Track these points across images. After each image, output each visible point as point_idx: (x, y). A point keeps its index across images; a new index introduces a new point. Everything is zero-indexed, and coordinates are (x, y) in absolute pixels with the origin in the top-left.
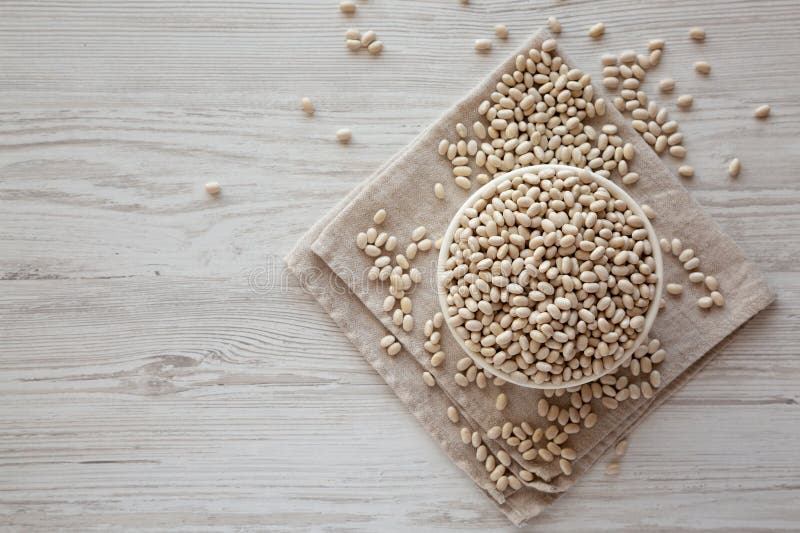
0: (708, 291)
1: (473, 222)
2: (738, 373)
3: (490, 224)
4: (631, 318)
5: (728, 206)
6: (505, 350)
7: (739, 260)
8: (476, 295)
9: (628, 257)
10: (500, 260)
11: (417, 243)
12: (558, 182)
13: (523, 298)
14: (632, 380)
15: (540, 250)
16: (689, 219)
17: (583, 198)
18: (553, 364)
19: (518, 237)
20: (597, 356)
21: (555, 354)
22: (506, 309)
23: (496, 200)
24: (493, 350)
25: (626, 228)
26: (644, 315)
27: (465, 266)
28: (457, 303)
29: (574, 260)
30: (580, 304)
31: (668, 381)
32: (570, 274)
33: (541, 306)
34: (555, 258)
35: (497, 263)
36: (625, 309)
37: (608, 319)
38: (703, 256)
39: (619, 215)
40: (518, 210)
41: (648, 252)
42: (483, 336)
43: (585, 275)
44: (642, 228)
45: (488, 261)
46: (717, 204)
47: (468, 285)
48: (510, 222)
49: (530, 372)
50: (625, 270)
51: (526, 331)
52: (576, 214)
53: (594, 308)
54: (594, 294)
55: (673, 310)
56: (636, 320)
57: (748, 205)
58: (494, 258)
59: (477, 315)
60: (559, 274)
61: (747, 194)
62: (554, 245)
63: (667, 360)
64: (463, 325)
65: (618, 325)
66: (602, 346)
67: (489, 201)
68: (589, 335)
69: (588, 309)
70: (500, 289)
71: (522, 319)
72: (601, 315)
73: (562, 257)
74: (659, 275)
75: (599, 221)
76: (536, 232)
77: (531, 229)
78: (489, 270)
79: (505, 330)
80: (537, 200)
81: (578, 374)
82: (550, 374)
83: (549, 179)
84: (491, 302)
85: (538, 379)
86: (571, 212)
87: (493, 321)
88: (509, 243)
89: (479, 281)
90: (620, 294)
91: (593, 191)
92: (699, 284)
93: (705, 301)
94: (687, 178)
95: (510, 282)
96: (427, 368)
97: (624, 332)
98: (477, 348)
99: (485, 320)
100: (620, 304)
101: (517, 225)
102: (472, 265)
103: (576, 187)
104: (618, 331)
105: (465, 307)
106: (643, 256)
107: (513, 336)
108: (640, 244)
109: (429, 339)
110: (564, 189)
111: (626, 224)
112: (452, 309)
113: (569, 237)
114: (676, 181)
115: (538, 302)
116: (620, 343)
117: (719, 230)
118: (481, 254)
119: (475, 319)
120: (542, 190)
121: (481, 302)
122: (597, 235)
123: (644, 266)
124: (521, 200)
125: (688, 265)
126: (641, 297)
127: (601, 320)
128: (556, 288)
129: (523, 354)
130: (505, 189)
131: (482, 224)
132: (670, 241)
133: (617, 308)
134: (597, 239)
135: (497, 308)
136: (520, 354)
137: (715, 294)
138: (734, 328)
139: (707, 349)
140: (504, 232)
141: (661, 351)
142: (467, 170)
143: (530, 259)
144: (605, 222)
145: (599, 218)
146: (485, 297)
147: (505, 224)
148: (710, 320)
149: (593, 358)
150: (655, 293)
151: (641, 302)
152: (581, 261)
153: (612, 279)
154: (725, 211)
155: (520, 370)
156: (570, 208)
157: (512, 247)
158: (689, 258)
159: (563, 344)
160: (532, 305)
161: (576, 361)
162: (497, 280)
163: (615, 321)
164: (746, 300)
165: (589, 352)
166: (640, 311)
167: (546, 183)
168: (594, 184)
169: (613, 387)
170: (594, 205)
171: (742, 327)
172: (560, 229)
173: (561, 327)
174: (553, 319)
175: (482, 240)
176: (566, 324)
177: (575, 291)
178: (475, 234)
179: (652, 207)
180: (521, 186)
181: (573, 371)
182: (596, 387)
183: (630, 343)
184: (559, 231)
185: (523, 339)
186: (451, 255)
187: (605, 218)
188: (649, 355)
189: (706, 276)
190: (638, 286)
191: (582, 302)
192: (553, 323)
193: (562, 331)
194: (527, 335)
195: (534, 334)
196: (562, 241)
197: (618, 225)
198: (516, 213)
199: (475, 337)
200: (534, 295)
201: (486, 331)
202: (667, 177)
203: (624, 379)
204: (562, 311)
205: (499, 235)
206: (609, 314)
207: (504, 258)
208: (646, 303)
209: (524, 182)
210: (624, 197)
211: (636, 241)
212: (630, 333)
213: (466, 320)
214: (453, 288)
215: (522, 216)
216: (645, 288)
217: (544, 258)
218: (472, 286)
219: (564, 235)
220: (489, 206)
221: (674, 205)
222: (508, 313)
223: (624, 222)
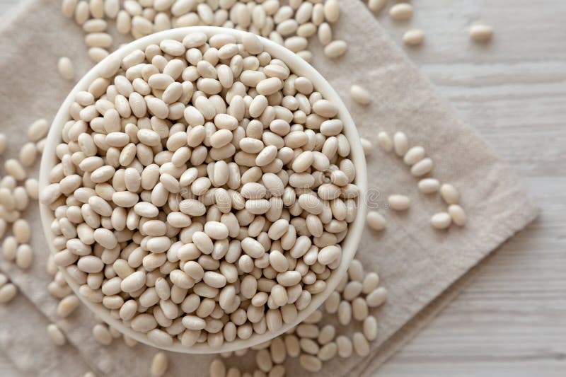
0: (445, 204)
1: (85, 113)
2: (487, 318)
3: (110, 113)
4: (320, 249)
5: (472, 85)
6: (136, 299)
7: (487, 161)
8: (91, 219)
9: (314, 161)
10: (125, 168)
11: (36, 142)
12: (211, 52)
13: (159, 224)
14: (340, 331)
15: (182, 152)
16: (417, 104)
17: (247, 74)
18: (207, 319)
19: (149, 133)
20: (271, 305)
21: (209, 304)
22: (136, 239)
23: (120, 80)
24: (118, 299)
25: (311, 119)
26: (341, 244)
27: (76, 177)
28: (64, 230)
29: (233, 166)
30: (243, 231)
31: (391, 332)
32: (226, 187)
33: (184, 235)
34: (205, 163)
35: (120, 172)
36: (312, 238)
37: (285, 252)
38: (438, 156)
39: (302, 99)
40: (151, 94)
41: (344, 151)
42: (105, 278)
43: (249, 187)
44: (335, 117)
45: (108, 168)
46: (457, 84)
47: (81, 205)
48: (140, 111)
49: (175, 330)
50: (310, 179)
51: (164, 270)
52: (235, 99)
53: (263, 236)
54: (264, 215)
55: (397, 232)
56: (328, 253)
57: (500, 84)
58: (117, 166)
59: (94, 248)
60: (212, 187)
61: (498, 69)
62: (203, 144)
63: (390, 301)
64: (76, 264)
65: (300, 259)
66: (277, 291)
67: (111, 81)
68: (259, 275)
69: (256, 238)
70: (127, 210)
71: (157, 255)
72: (275, 245)
73: (216, 161)
74: (361, 187)
75: (270, 109)
76: (178, 126)
77: (171, 122)
78: (109, 182)
79: (136, 270)
80: (180, 80)
81: (245, 331)
82: (204, 332)
83: (198, 48)
84: (113, 230)
85: (186, 339)
86: (228, 96)
87: (120, 257)
88: (138, 142)
89: (94, 200)
90: (303, 215)
91: (262, 65)
92: (432, 195)
93: (441, 218)
94: (415, 46)
95: (140, 200)
96: (52, 319)
97: (310, 269)
98: (97, 296)
99: (106, 256)
100: (303, 231)
101: (149, 115)
102: (85, 175)
103: (237, 58)
104: (302, 268)
105: (77, 237)
106: (338, 159)
107: (147, 279)
108: (332, 140)
109: (53, 278)
110: (220, 62)
111: (312, 112)
112: (59, 240)
113: (224, 133)
114: (399, 51)
115: (182, 229)
116: (305, 286)
117: (459, 118)
118: (98, 159)
119: (93, 254)
120: (189, 64)
121: (99, 231)
122: (268, 129)
123: (336, 174)
124: (156, 77)
125: (417, 168)
126: (334, 218)
127: (276, 254)
128: (208, 207)
129: (163, 305)
130: (134, 63)
131: (101, 116)
132: (392, 135)
133: (298, 236)
134: (267, 135)
135: (124, 238)
136: (157, 305)
137: (454, 208)
138: (480, 256)
139: (444, 285)
140: (129, 126)
141: (381, 290)
142: (105, 38)
143: (168, 166)
144: (279, 110)
145: (270, 104)
146: (104, 222)
147: (132, 114)
148: (448, 245)
149: (266, 308)
150: (355, 212)
151: (334, 225)
152: (243, 168)
153: (289, 194)
154: (468, 93)
155: (159, 327)
156: (229, 89)
157: (141, 148)
158: (418, 158)
159: (221, 290)
160: (173, 233)
161: (242, 313)
162: (120, 196)
163: (295, 253)
164: (497, 217)
165: (259, 299)
166: (334, 239)
167: (193, 54)
168: (265, 55)
169: (315, 340)
170: (263, 85)
171: (493, 254)
172: (213, 121)
173: (217, 265)
174: (202, 254)
175: (98, 137)
176: (223, 260)
177: (234, 211)
178: (90, 130)
179: (367, 88)
180: (158, 58)
181: (237, 327)
182: (291, 340)
183: (320, 285)
184: (209, 124)
185: (160, 283)
186: (59, 161)
187: (281, 105)
188: (363, 295)
189: (442, 183)
190: (330, 202)
191: (247, 227)
192: (203, 259)
193: (218, 270)
194: (167, 277)
195: (176, 276)
196: (214, 137)
197: (300, 115)
198: (148, 98)
199: (92, 280)
200: (173, 217)
201: (109, 272)
202: (385, 46)
203: (329, 330)
204: (214, 241)
205: (122, 130)
206: (287, 243)
207: (130, 166)
208: (344, 226)
209: (163, 53)
210: (310, 74)
211: (327, 137)
212: (319, 270)
213: (79, 257)
214: (60, 210)
215: (156, 103)
216: (339, 205)
217: (189, 164)
218: (85, 207)
219: (217, 129)
220: (111, 89)
221: (397, 86)
222: (139, 245)
223: (308, 109)
